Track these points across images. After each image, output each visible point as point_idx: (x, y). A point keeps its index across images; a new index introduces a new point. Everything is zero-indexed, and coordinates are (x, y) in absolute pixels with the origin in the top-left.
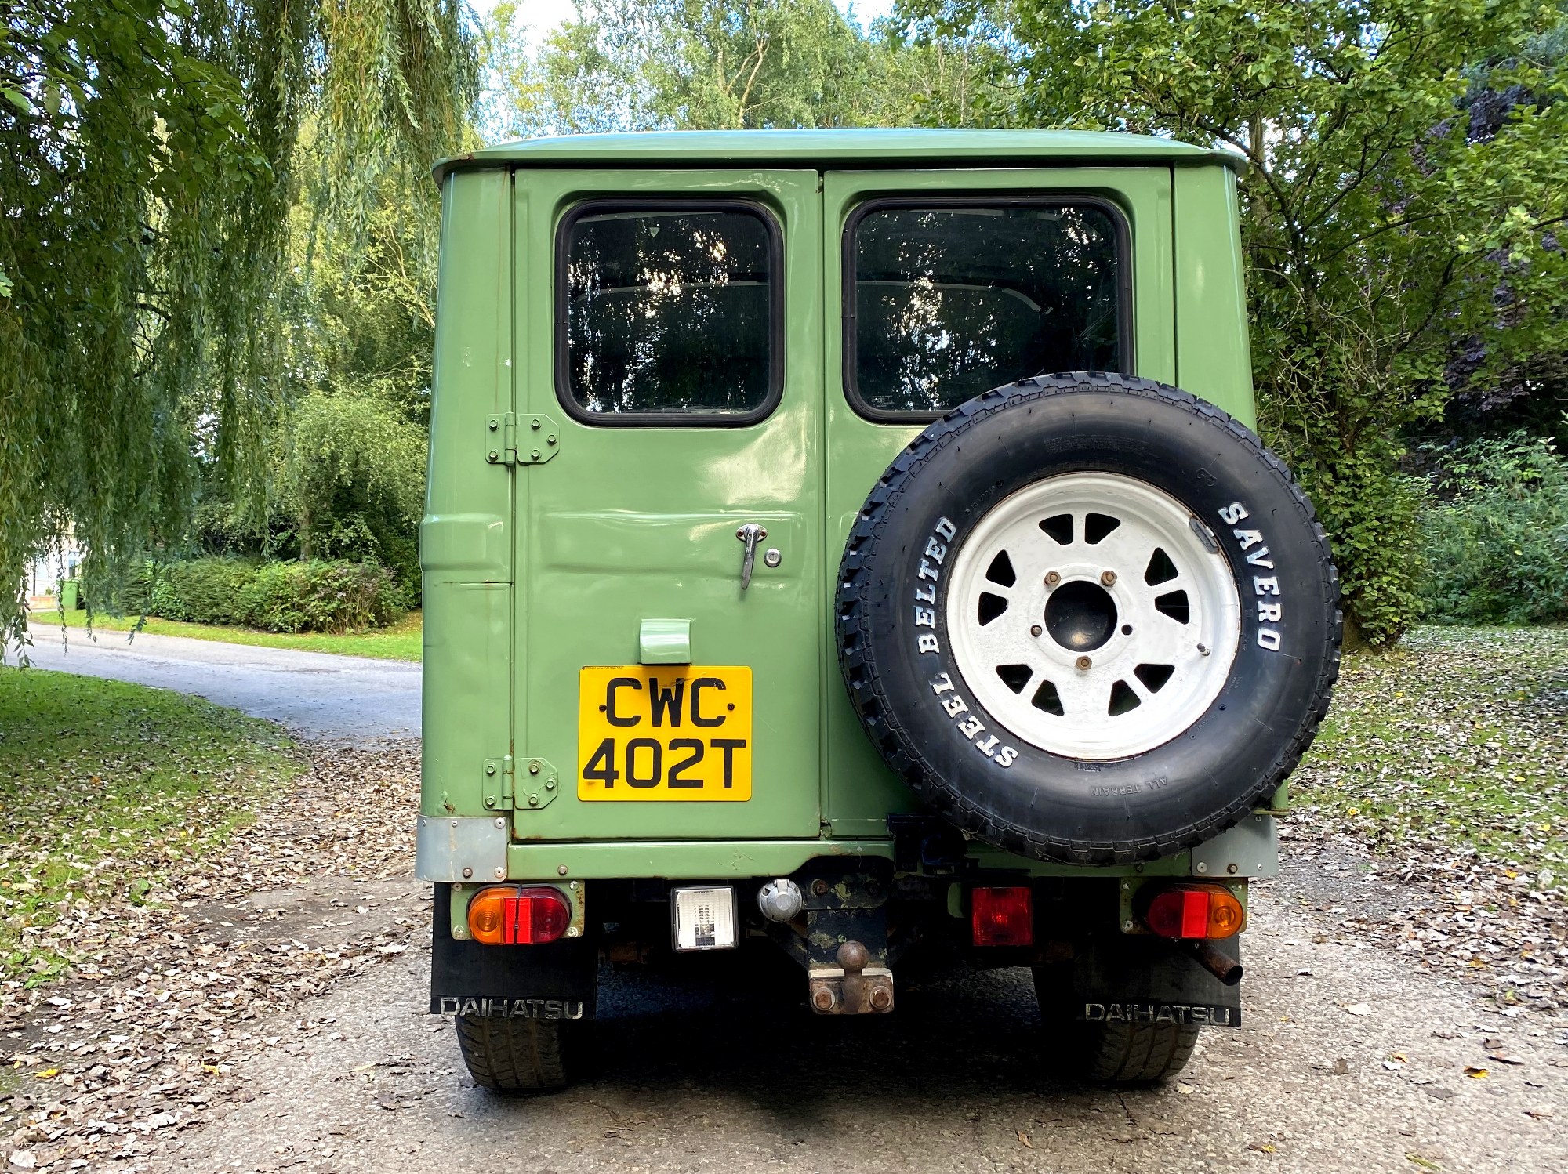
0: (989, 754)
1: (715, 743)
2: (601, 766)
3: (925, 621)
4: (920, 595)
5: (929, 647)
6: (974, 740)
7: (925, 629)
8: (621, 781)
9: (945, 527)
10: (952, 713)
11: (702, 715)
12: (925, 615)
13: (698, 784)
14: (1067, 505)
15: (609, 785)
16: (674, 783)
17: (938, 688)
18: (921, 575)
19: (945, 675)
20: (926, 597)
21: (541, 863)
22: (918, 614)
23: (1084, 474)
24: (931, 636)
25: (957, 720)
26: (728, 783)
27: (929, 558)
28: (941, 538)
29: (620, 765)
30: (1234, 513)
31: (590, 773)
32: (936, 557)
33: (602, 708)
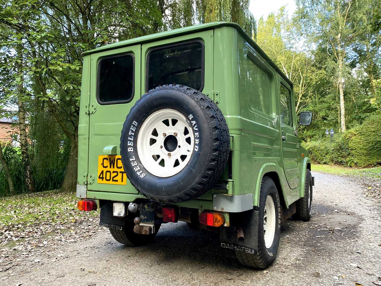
0: (139, 175)
1: (120, 172)
2: (101, 176)
3: (130, 145)
4: (129, 138)
5: (130, 150)
6: (137, 172)
7: (130, 146)
8: (104, 179)
9: (134, 123)
10: (133, 165)
11: (118, 166)
12: (130, 143)
13: (117, 181)
14: (167, 117)
15: (102, 180)
16: (113, 180)
17: (131, 160)
18: (130, 134)
19: (134, 157)
20: (131, 139)
21: (92, 195)
22: (128, 143)
23: (164, 109)
24: (131, 148)
25: (134, 167)
26: (122, 181)
27: (131, 130)
28: (134, 126)
29: (104, 176)
30: (191, 117)
31: (99, 178)
32: (133, 130)
33: (102, 164)
